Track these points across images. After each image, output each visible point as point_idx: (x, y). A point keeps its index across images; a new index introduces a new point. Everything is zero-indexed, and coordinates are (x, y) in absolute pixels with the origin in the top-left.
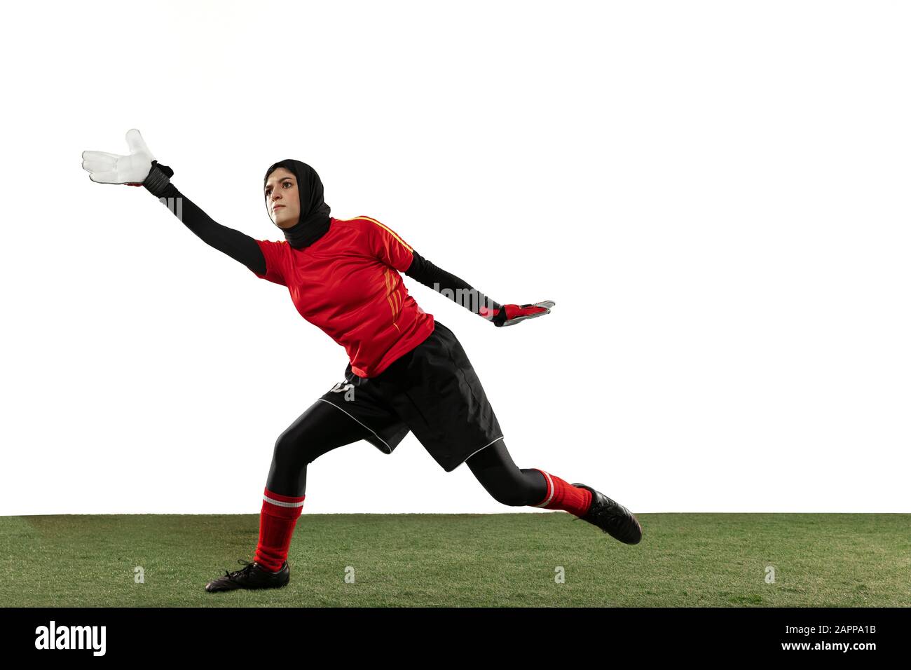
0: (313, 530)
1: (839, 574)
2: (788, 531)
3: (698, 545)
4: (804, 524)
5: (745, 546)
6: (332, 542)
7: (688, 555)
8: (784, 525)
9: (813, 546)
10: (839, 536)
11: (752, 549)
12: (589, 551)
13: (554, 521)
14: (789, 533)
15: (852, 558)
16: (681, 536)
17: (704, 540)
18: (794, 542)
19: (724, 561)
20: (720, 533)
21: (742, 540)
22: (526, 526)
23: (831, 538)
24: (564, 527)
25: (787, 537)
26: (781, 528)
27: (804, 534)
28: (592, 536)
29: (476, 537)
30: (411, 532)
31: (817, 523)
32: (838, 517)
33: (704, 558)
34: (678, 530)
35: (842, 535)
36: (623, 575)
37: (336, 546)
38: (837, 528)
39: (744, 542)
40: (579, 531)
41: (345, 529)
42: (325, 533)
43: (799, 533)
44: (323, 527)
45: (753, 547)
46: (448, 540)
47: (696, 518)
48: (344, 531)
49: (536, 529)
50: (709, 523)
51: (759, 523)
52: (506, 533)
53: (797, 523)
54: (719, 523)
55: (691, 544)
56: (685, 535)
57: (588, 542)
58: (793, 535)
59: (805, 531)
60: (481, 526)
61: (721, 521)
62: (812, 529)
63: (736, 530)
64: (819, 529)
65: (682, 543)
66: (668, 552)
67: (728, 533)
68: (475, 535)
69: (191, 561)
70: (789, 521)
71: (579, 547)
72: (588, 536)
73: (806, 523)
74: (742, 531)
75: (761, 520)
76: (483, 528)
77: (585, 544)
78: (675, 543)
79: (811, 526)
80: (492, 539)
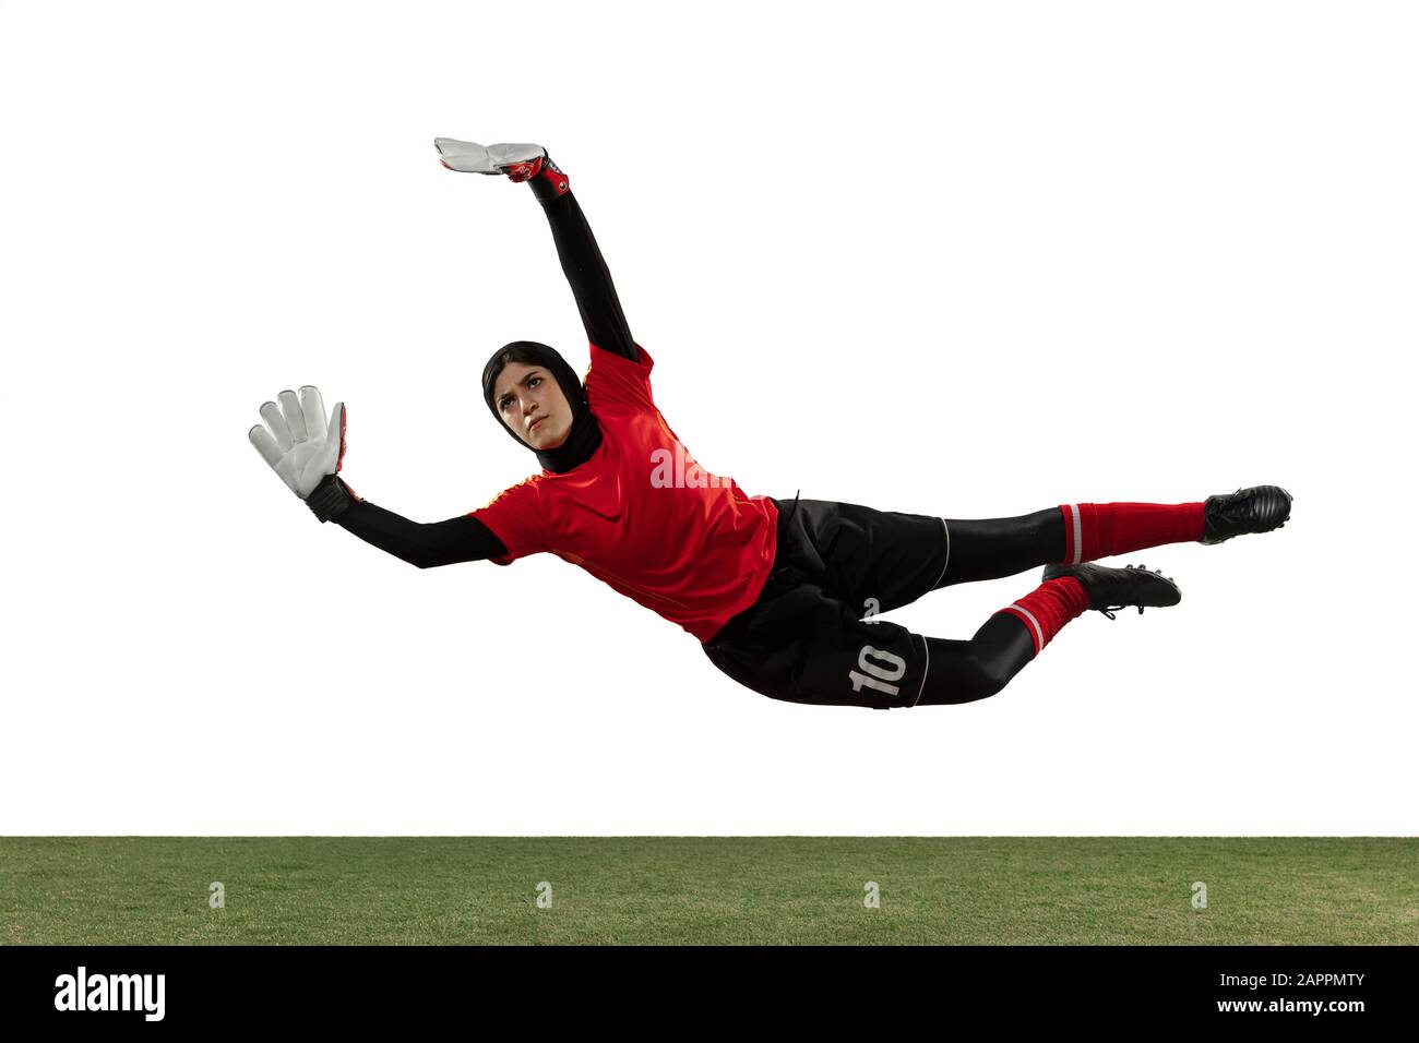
0: (488, 866)
1: (1307, 934)
2: (1228, 866)
3: (1088, 888)
4: (1253, 857)
5: (1161, 891)
6: (517, 884)
7: (1072, 905)
8: (1221, 857)
9: (1267, 890)
10: (1307, 875)
11: (1171, 895)
12: (918, 897)
13: (862, 851)
14: (1229, 870)
15: (1327, 909)
16: (1060, 875)
17: (1096, 881)
18: (1237, 884)
19: (1128, 913)
20: (1122, 871)
21: (1157, 881)
22: (820, 859)
23: (1295, 878)
24: (878, 860)
25: (1226, 877)
26: (1217, 862)
27: (1252, 871)
28: (923, 875)
29: (741, 877)
30: (640, 867)
31: (1273, 855)
32: (1306, 845)
33: (1097, 909)
34: (1055, 864)
35: (1312, 874)
36: (971, 935)
37: (524, 889)
38: (1302, 863)
39: (1160, 884)
40: (902, 866)
41: (537, 863)
42: (508, 870)
43: (1244, 869)
44: (503, 861)
45: (1172, 892)
46: (698, 881)
47: (1083, 847)
48: (536, 866)
49: (836, 864)
50: (1105, 854)
51: (1182, 854)
52: (788, 870)
53: (1241, 854)
54: (1120, 855)
55: (1076, 887)
56: (1067, 873)
57: (916, 884)
58: (1235, 873)
59: (1253, 868)
60: (749, 858)
61: (1123, 852)
62: (1265, 863)
63: (1146, 866)
64: (1275, 863)
65: (1062, 886)
66: (1040, 899)
67: (1134, 870)
68: (740, 873)
69: (297, 913)
70: (1229, 851)
71: (902, 892)
72: (916, 873)
73: (1255, 854)
74: (1155, 867)
75: (1186, 850)
76: (752, 862)
77: (910, 886)
78: (1051, 885)
79: (1265, 859)
80: (767, 879)
